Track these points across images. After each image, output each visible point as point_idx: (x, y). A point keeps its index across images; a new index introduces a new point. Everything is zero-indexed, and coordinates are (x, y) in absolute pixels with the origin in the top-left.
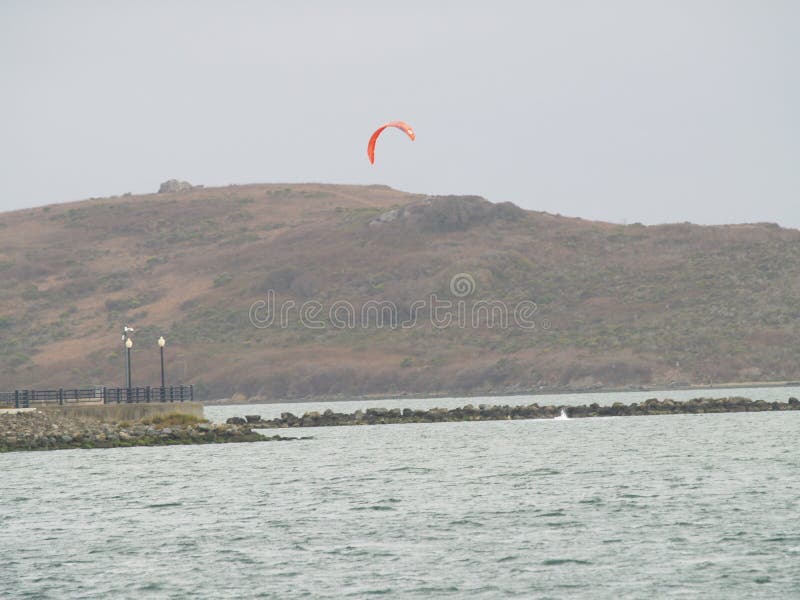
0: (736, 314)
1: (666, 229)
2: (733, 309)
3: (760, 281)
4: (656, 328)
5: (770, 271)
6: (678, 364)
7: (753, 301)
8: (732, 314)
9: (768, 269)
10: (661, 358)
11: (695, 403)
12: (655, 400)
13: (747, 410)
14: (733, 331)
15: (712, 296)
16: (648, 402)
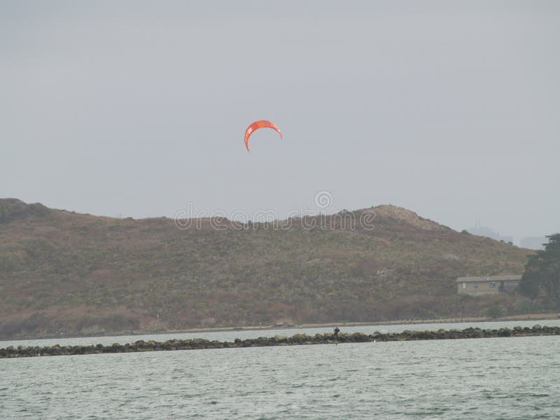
0: (199, 281)
1: (149, 221)
2: (196, 277)
3: (214, 257)
4: (142, 291)
5: (222, 250)
6: (158, 316)
7: (210, 272)
8: (195, 281)
9: (220, 249)
10: (146, 311)
11: (170, 343)
12: (142, 341)
13: (206, 348)
14: (196, 292)
15: (182, 268)
16: (137, 342)
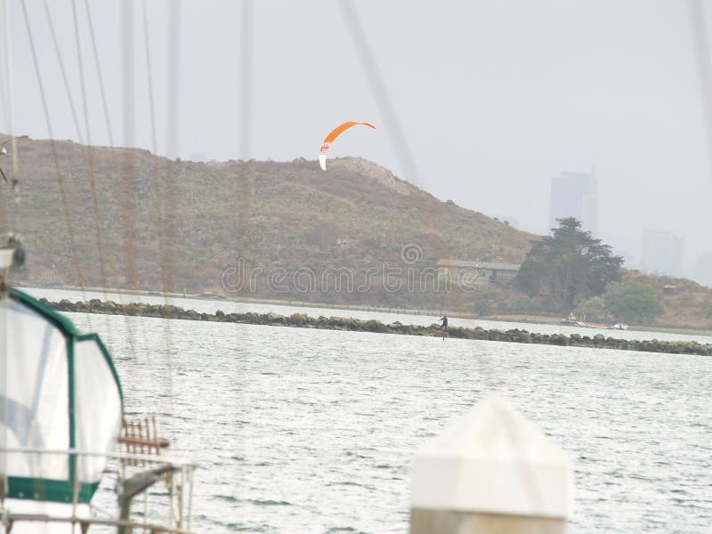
0: (109, 226)
2: (107, 222)
4: (36, 232)
5: (141, 192)
6: (53, 266)
8: (105, 227)
9: (138, 190)
10: (39, 259)
14: (105, 241)
15: (88, 208)
